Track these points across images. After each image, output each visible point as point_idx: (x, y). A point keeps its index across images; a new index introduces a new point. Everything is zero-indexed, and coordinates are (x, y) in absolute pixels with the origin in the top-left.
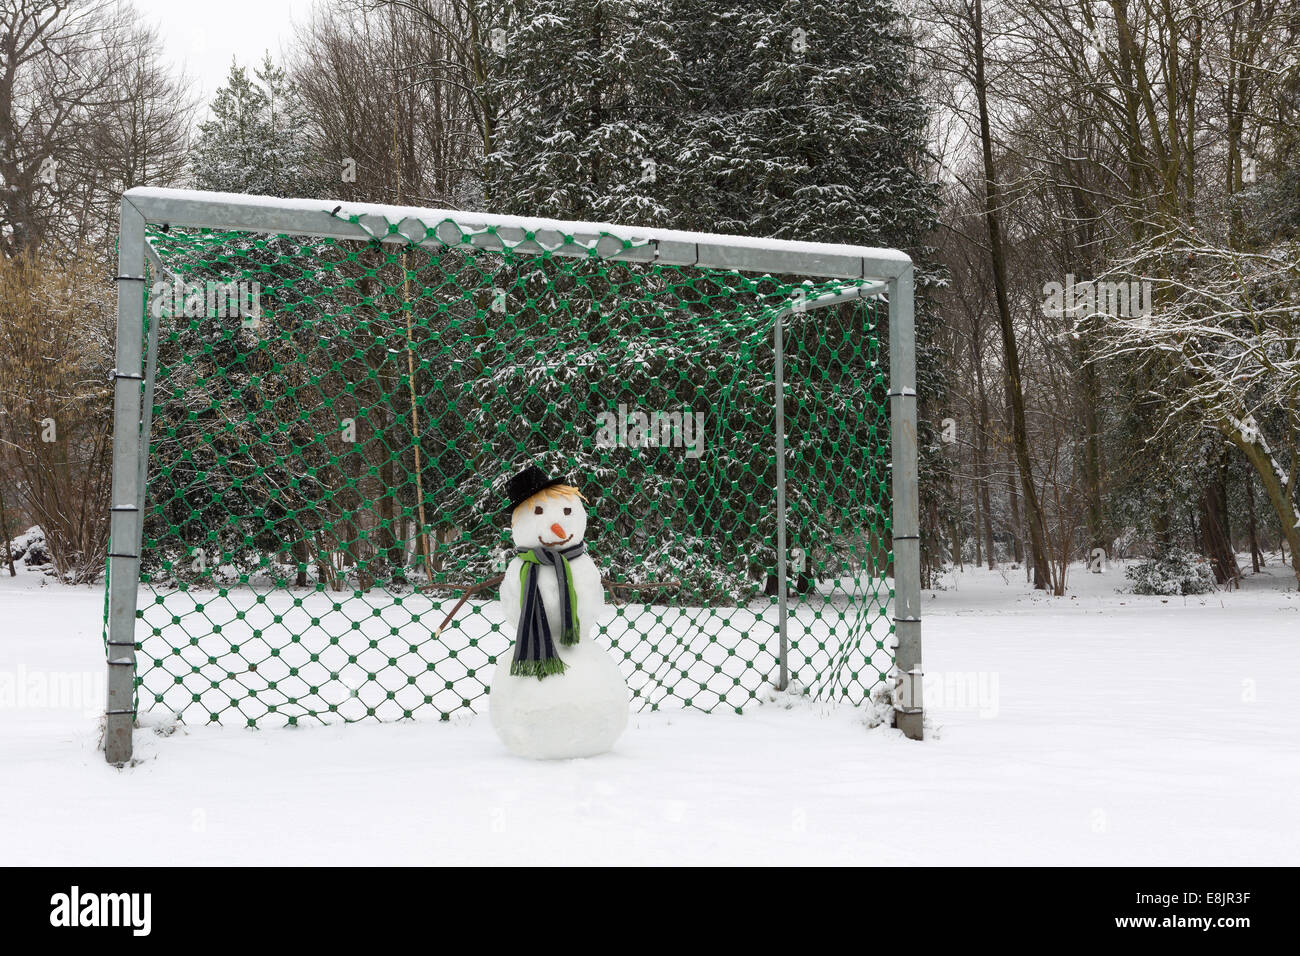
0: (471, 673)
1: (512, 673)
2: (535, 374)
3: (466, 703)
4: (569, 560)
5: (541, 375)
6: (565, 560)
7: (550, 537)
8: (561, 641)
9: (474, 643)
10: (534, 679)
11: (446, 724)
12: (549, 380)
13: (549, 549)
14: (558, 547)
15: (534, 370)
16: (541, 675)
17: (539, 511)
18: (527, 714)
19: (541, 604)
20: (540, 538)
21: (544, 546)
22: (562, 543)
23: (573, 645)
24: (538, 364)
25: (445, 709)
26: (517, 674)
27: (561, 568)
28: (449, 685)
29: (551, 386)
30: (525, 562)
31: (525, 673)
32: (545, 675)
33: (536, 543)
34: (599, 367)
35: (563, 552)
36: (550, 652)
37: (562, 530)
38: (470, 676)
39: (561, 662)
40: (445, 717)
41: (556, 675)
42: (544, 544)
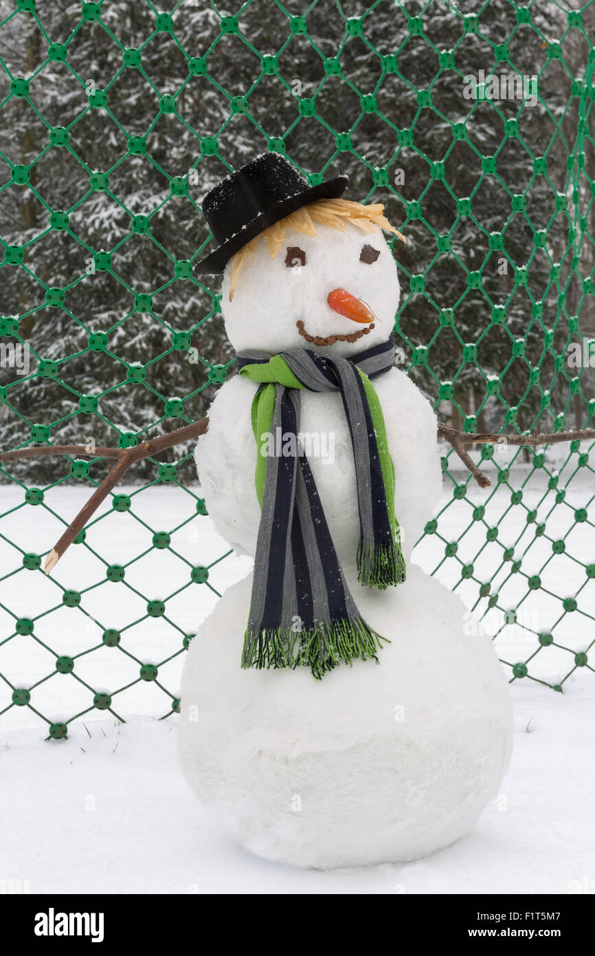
0: (112, 638)
1: (246, 661)
2: (93, 222)
3: (103, 701)
4: (373, 376)
5: (102, 223)
6: (364, 377)
7: (325, 322)
8: (363, 578)
9: (116, 573)
10: (302, 676)
11: (59, 749)
12: (111, 228)
13: (320, 352)
14: (343, 347)
15: (92, 217)
16: (320, 665)
17: (295, 256)
18: (286, 761)
19: (312, 487)
20: (300, 325)
21: (312, 346)
22: (352, 338)
23: (390, 588)
24: (97, 210)
25: (57, 716)
26: (260, 664)
27: (355, 396)
28: (65, 665)
29: (113, 235)
30: (263, 386)
31: (278, 660)
32: (331, 664)
33: (291, 338)
34: (169, 212)
35: (356, 358)
36: (340, 610)
37: (357, 303)
38: (110, 644)
39: (368, 631)
40: (58, 732)
41: (357, 663)
42: (309, 339)
